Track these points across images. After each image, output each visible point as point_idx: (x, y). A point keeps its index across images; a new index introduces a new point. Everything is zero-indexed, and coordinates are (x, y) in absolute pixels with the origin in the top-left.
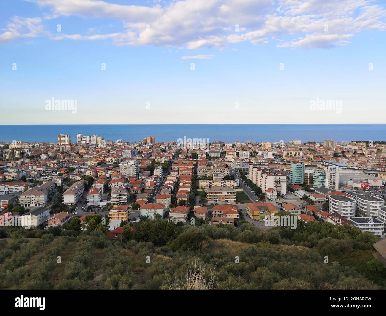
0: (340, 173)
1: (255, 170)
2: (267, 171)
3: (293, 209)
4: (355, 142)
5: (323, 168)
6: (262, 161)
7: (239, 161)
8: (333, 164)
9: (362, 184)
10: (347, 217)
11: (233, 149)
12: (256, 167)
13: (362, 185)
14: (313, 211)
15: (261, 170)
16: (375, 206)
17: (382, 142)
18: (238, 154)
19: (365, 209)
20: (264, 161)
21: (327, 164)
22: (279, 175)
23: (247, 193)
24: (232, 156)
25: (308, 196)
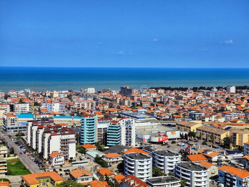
0: (137, 126)
1: (35, 128)
2: (51, 129)
3: (82, 176)
4: (154, 88)
5: (118, 121)
6: (46, 116)
7: (12, 118)
8: (130, 116)
9: (160, 137)
10: (143, 178)
11: (5, 101)
12: (37, 125)
13: (159, 139)
14: (106, 176)
15: (44, 128)
16: (172, 162)
17: (180, 88)
18: (12, 108)
19: (161, 166)
20: (48, 116)
21: (123, 116)
22: (66, 133)
23: (24, 161)
24: (4, 111)
25: (101, 158)
